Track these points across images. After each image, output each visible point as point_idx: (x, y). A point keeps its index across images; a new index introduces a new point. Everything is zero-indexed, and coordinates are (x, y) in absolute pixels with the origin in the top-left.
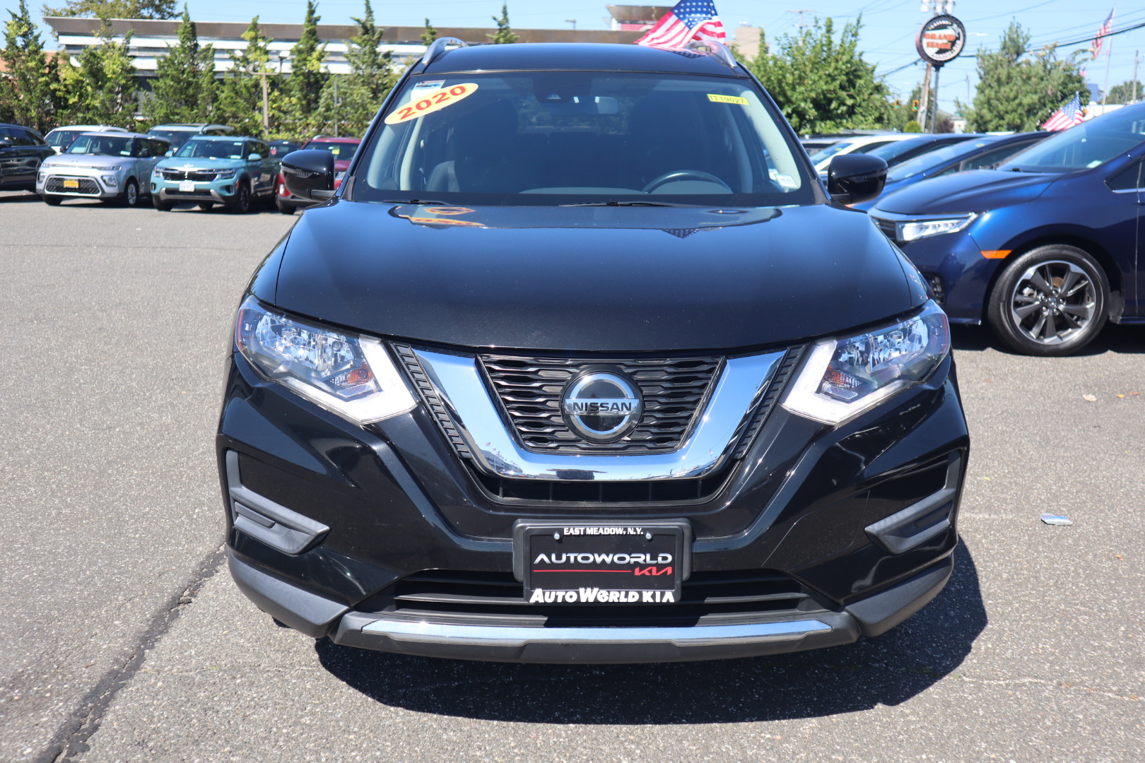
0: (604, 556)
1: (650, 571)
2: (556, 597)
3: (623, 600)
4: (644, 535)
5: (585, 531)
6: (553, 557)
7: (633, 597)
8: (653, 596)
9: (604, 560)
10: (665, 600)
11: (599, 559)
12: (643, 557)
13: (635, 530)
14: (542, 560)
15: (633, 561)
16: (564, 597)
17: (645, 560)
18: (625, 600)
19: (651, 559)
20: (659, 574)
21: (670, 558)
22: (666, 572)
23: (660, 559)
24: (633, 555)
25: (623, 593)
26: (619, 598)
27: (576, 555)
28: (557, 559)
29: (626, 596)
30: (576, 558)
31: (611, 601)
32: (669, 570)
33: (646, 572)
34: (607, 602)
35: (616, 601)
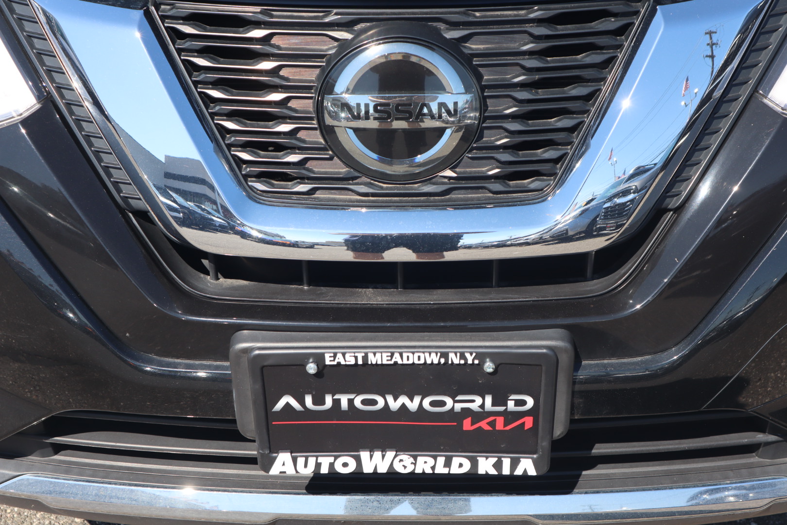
0: (403, 400)
1: (492, 424)
2: (318, 465)
3: (441, 469)
4: (481, 365)
5: (365, 358)
6: (309, 400)
7: (461, 465)
8: (498, 465)
9: (403, 405)
10: (519, 472)
11: (394, 405)
12: (479, 400)
13: (463, 356)
14: (288, 405)
15: (458, 407)
16: (332, 465)
17: (482, 406)
18: (445, 471)
19: (493, 405)
20: (508, 428)
21: (530, 402)
22: (523, 424)
23: (511, 405)
24: (458, 398)
25: (441, 460)
26: (433, 468)
27: (352, 396)
28: (315, 403)
29: (448, 464)
30: (351, 402)
31: (419, 471)
32: (529, 422)
33: (484, 425)
34: (413, 473)
35: (429, 471)
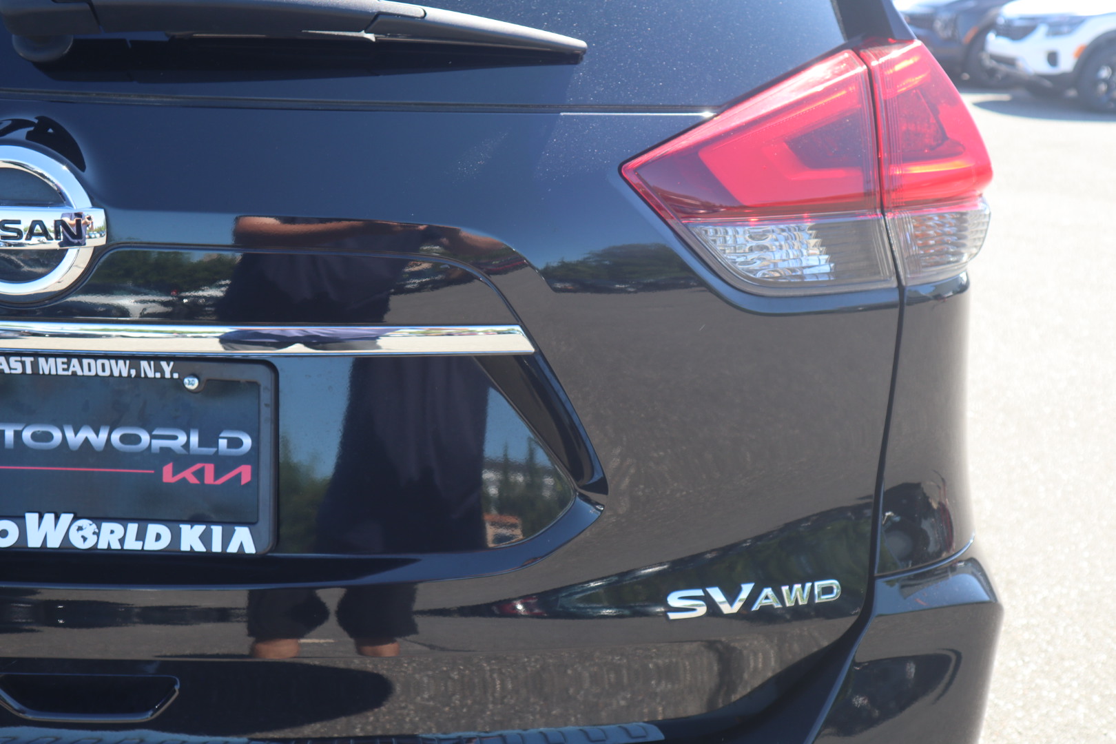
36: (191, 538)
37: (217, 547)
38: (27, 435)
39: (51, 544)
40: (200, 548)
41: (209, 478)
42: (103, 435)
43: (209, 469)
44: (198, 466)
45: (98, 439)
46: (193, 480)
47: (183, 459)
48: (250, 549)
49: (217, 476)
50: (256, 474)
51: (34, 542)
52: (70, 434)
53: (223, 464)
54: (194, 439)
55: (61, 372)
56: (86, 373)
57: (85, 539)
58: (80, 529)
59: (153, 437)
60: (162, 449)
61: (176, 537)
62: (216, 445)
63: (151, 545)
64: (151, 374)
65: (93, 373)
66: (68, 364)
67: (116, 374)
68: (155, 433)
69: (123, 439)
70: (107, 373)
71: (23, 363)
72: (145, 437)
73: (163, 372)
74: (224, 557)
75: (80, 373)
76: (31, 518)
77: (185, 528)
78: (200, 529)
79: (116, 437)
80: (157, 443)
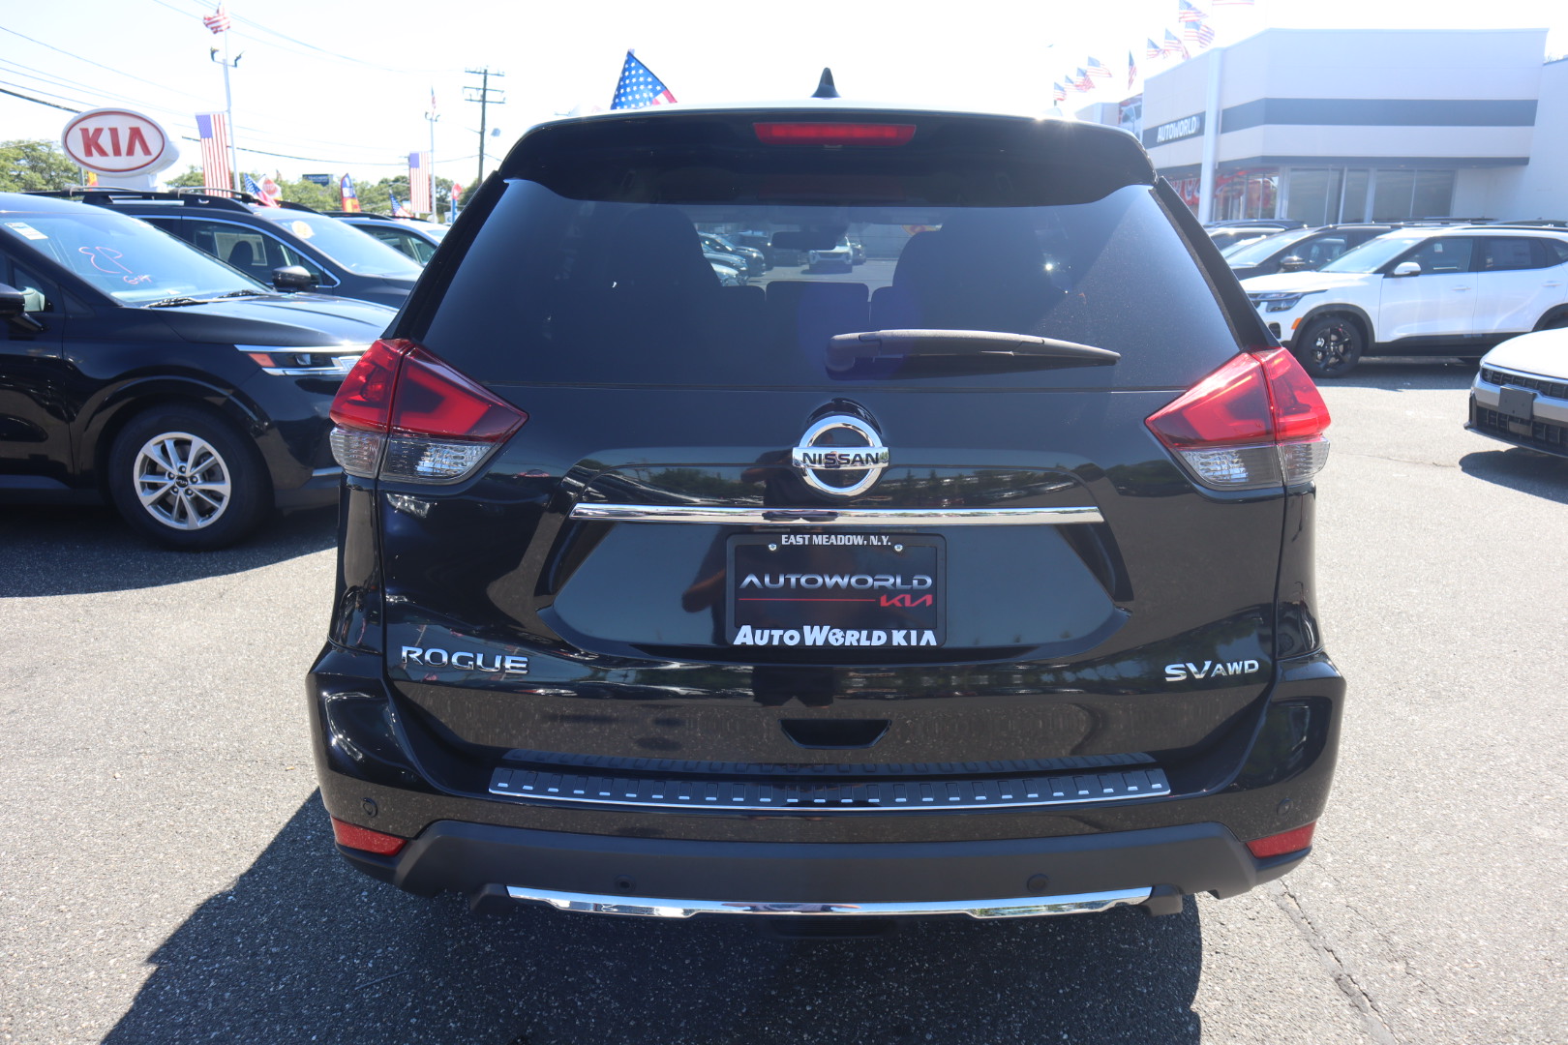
36: (898, 638)
37: (914, 643)
38: (803, 580)
39: (817, 644)
40: (904, 643)
41: (908, 603)
42: (846, 580)
43: (908, 598)
44: (901, 596)
45: (843, 582)
46: (899, 604)
47: (891, 593)
48: (933, 643)
49: (912, 602)
50: (935, 599)
51: (809, 642)
52: (827, 579)
53: (916, 594)
54: (899, 580)
55: (824, 543)
56: (839, 543)
57: (837, 640)
58: (834, 634)
59: (874, 580)
60: (880, 586)
61: (890, 637)
62: (911, 583)
63: (875, 643)
64: (875, 543)
65: (843, 543)
66: (829, 538)
67: (856, 543)
68: (877, 577)
69: (858, 581)
70: (851, 543)
71: (804, 539)
72: (870, 580)
73: (882, 542)
74: (918, 648)
75: (835, 543)
76: (807, 629)
77: (895, 632)
78: (903, 632)
79: (853, 580)
80: (877, 584)
